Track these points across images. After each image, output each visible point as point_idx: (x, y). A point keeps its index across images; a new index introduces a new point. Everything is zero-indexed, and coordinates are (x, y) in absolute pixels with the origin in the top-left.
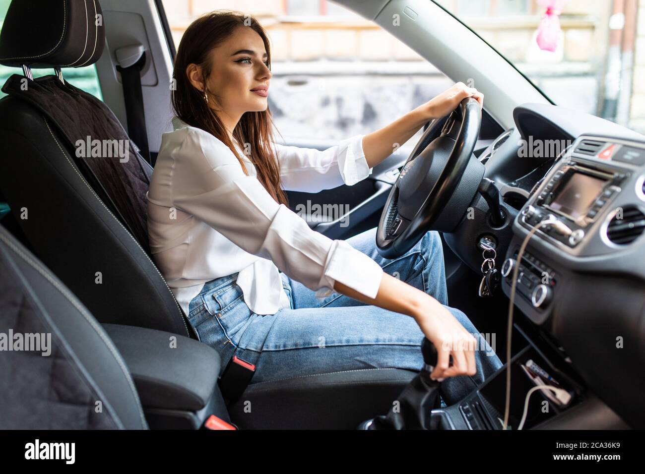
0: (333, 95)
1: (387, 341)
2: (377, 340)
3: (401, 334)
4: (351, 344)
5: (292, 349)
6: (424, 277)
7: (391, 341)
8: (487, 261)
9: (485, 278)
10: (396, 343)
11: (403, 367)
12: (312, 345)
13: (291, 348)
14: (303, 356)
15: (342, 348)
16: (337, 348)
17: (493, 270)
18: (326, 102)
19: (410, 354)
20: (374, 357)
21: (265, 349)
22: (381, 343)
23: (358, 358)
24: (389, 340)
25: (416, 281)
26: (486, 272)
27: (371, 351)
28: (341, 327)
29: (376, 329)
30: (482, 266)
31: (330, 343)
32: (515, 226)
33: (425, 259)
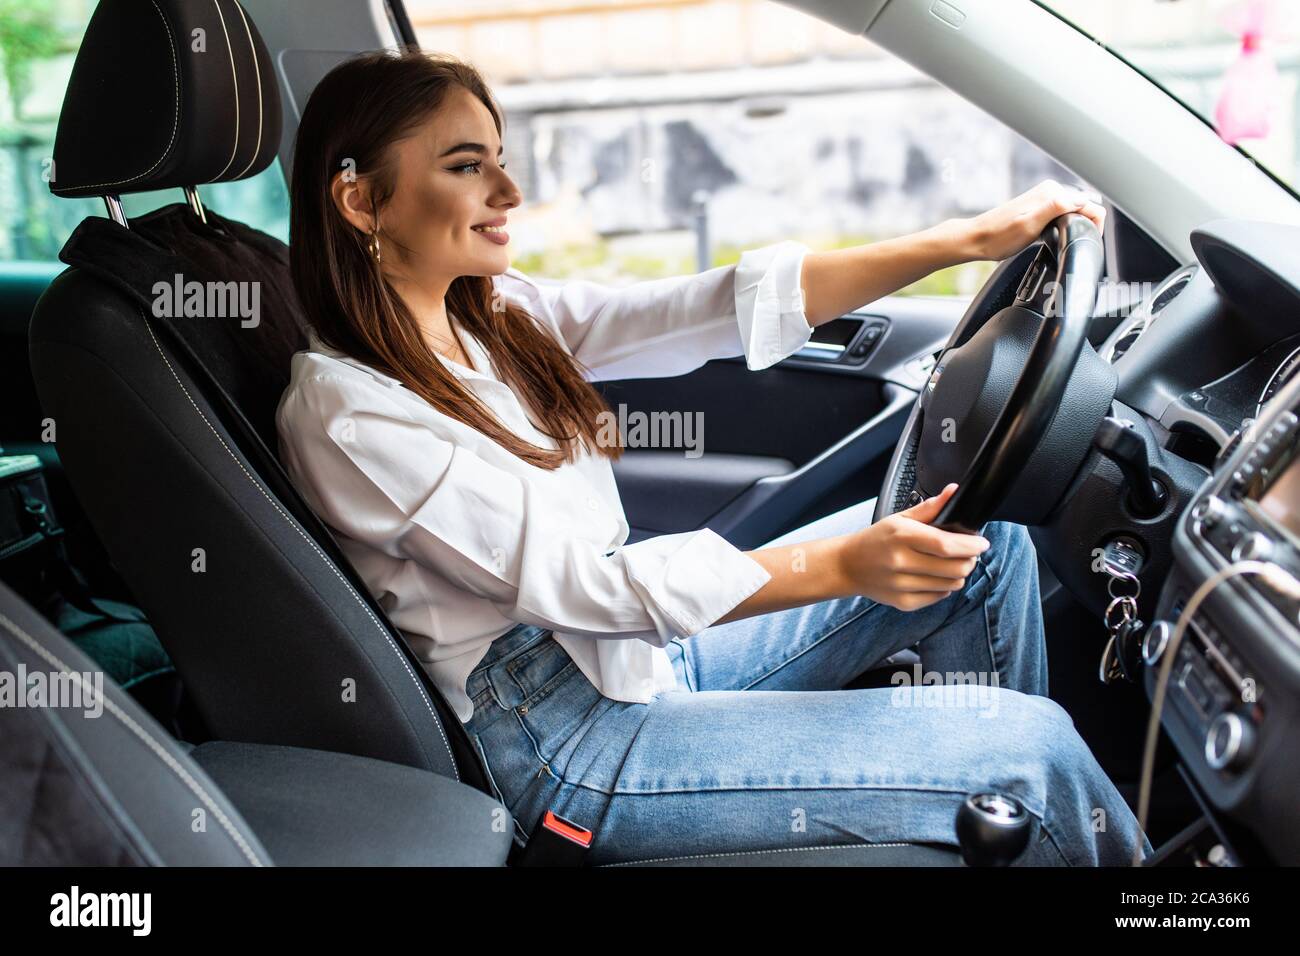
0: (840, 135)
1: (883, 780)
2: (862, 780)
3: (916, 766)
4: (804, 786)
5: (675, 793)
6: (989, 614)
7: (893, 780)
8: (1120, 603)
9: (1114, 642)
10: (904, 786)
11: (922, 839)
12: (718, 784)
13: (676, 790)
14: (700, 809)
15: (784, 795)
16: (773, 794)
17: (1132, 624)
18: (825, 150)
19: (938, 811)
20: (856, 816)
21: (618, 790)
22: (871, 786)
23: (819, 817)
24: (887, 778)
25: (970, 621)
26: (1117, 628)
27: (848, 803)
28: (782, 747)
29: (859, 754)
30: (1107, 614)
31: (758, 784)
32: (1177, 539)
33: (990, 575)
